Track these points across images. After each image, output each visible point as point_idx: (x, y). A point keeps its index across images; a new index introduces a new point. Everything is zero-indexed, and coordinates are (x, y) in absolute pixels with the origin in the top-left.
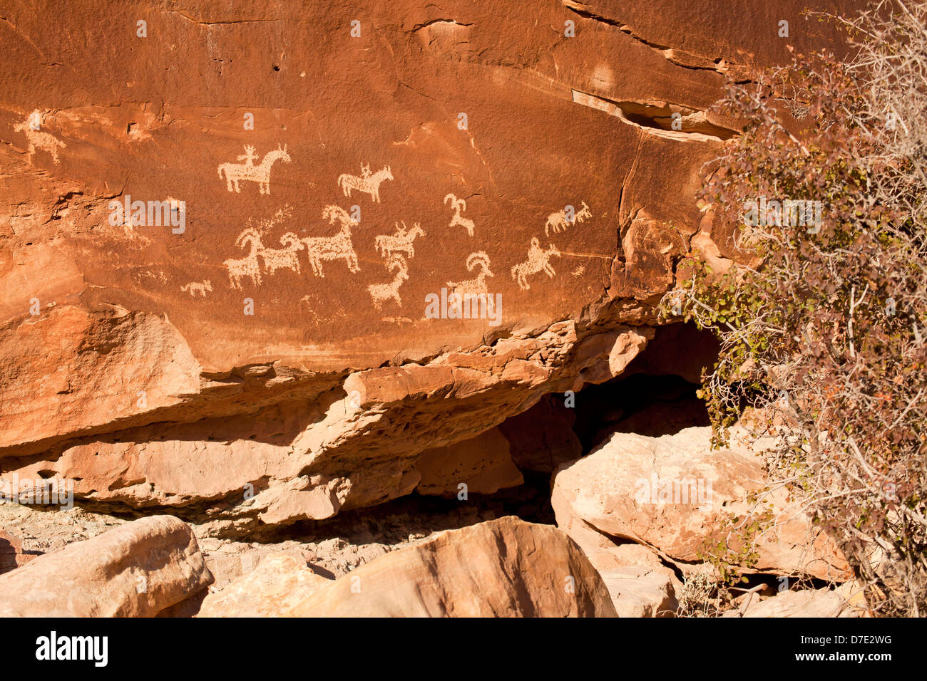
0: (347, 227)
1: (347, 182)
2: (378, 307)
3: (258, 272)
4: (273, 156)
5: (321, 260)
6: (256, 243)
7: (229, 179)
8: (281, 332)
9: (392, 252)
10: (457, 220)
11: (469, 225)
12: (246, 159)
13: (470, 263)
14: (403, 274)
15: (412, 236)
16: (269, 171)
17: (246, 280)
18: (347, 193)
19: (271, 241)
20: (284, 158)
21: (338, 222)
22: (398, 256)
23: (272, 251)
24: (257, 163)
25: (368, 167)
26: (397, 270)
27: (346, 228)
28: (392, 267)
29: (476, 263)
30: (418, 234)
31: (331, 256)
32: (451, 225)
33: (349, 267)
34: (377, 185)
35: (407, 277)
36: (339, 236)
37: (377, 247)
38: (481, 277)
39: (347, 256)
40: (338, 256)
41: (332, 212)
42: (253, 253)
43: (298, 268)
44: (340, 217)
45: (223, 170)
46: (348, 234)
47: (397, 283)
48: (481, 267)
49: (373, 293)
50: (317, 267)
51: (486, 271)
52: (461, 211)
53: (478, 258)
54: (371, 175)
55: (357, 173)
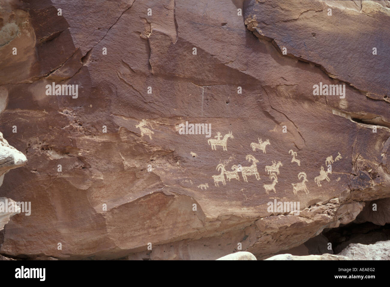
0: (255, 163)
1: (254, 146)
2: (268, 193)
3: (224, 180)
4: (227, 136)
5: (246, 175)
6: (223, 169)
7: (212, 145)
8: (234, 202)
9: (272, 172)
10: (294, 160)
11: (298, 162)
12: (217, 137)
13: (300, 176)
14: (276, 181)
15: (278, 166)
16: (226, 142)
17: (220, 183)
18: (254, 150)
19: (228, 168)
20: (231, 137)
21: (252, 161)
22: (274, 174)
23: (229, 172)
24: (221, 139)
25: (261, 140)
26: (273, 179)
27: (254, 163)
28: (272, 178)
29: (302, 176)
30: (280, 165)
31: (250, 174)
32: (292, 162)
33: (256, 178)
34: (265, 147)
35: (277, 182)
36: (252, 166)
37: (266, 171)
38: (304, 181)
39: (255, 174)
40: (253, 174)
41: (249, 157)
42: (222, 173)
43: (239, 178)
44: (252, 159)
45: (210, 142)
46: (255, 165)
47: (274, 184)
48: (303, 178)
49: (265, 188)
50: (245, 179)
51: (305, 180)
52: (295, 156)
53: (302, 174)
54: (262, 143)
55: (257, 142)
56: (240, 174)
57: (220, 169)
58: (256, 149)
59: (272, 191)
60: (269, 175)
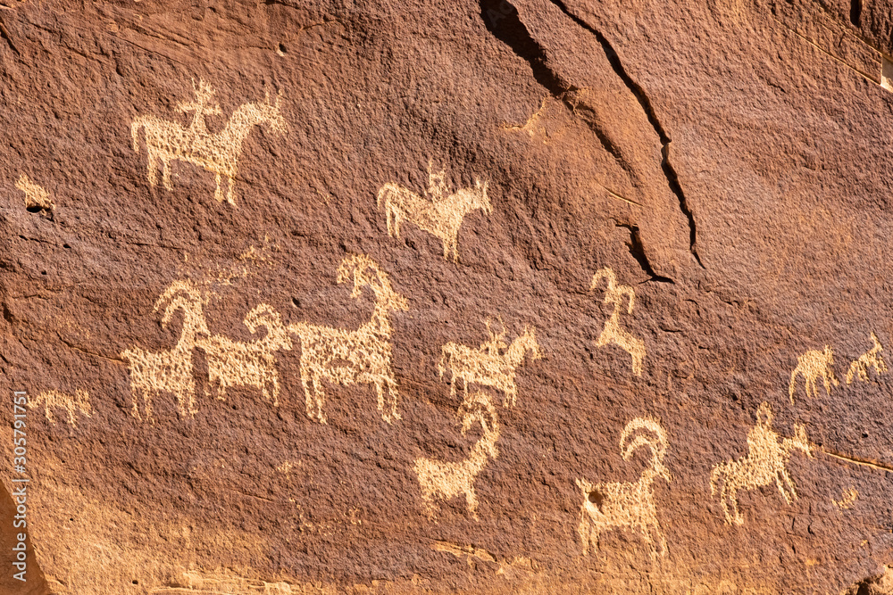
0: (383, 311)
1: (394, 199)
2: (431, 510)
3: (191, 387)
4: (251, 114)
5: (324, 382)
6: (194, 319)
7: (153, 153)
8: (222, 538)
9: (476, 388)
10: (610, 334)
11: (636, 350)
12: (192, 113)
13: (630, 439)
14: (489, 443)
15: (516, 354)
16: (238, 151)
17: (164, 401)
18: (393, 228)
19: (226, 319)
20: (273, 123)
21: (369, 296)
22: (484, 399)
23: (226, 343)
24: (213, 126)
25: (441, 175)
26: (477, 432)
27: (380, 311)
28: (468, 421)
29: (641, 440)
30: (527, 354)
31: (346, 375)
32: (599, 344)
33: (380, 407)
34: (456, 222)
35: (494, 453)
36: (364, 333)
37: (441, 370)
38: (648, 476)
39: (378, 379)
40: (361, 378)
41: (357, 271)
42: (184, 344)
43: (276, 394)
44: (374, 287)
45: (141, 131)
46: (385, 330)
47: (476, 464)
48: (649, 454)
49: (422, 479)
50: (315, 402)
51: (658, 469)
52: (624, 313)
53: (645, 432)
54: (446, 195)
55: (422, 190)
56: (287, 362)
57: (179, 313)
58: (407, 226)
59: (458, 505)
60: (455, 405)
